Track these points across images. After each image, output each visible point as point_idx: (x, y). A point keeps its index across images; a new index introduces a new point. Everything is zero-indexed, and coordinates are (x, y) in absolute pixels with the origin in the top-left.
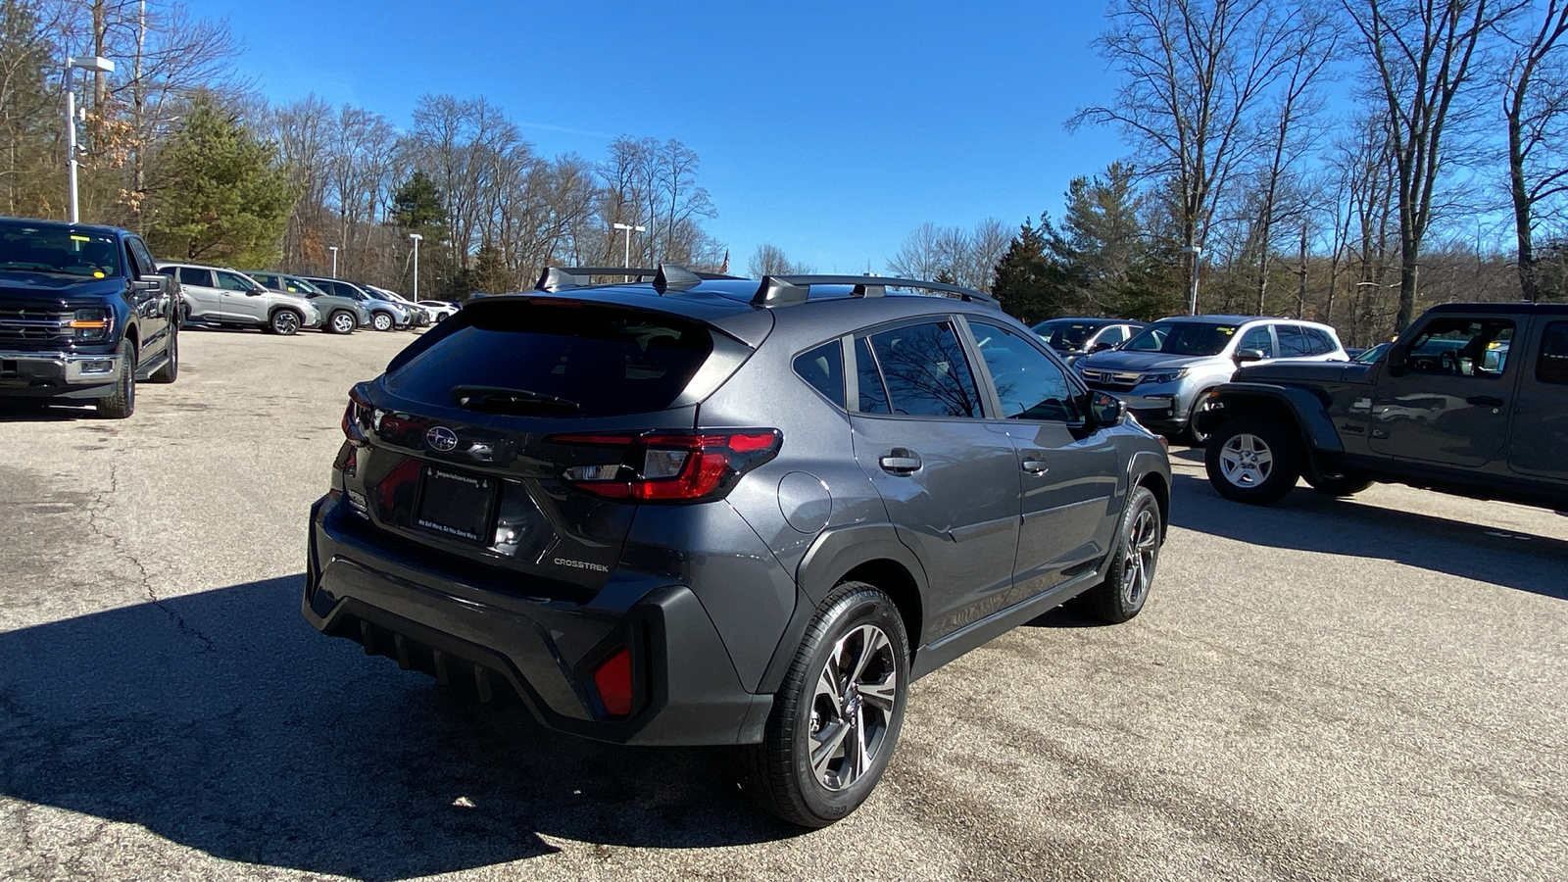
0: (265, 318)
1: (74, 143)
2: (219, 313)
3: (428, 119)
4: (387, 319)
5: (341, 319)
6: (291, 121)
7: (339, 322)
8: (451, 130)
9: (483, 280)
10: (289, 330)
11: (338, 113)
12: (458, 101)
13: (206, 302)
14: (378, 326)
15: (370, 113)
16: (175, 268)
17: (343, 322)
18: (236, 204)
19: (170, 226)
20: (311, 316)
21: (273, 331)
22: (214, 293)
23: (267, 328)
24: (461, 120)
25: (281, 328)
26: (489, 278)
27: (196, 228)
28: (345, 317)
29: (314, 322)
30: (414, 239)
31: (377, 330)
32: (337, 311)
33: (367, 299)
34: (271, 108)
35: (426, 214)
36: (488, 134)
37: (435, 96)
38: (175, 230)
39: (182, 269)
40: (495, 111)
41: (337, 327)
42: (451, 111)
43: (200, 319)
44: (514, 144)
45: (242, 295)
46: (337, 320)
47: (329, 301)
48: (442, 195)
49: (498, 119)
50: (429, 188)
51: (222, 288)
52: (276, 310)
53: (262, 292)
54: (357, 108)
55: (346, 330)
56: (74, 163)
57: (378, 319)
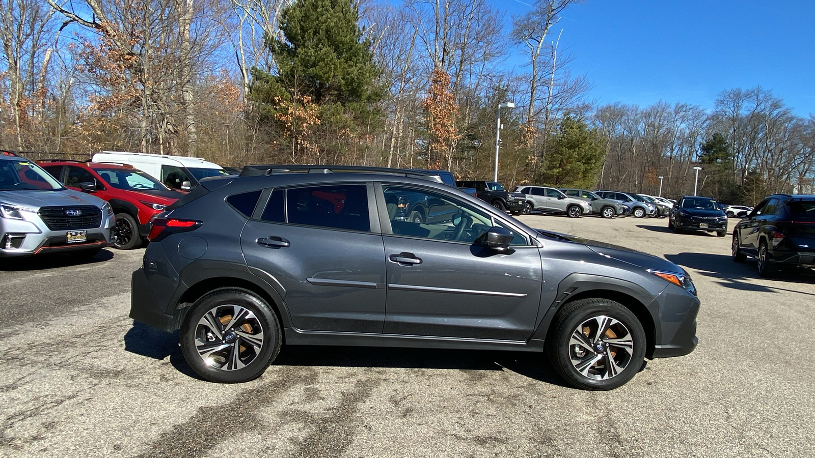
0: (565, 210)
1: (498, 139)
2: (545, 207)
3: (723, 103)
4: (641, 211)
5: (607, 211)
6: (650, 115)
7: (606, 212)
8: (737, 107)
9: (748, 191)
10: (576, 215)
11: (673, 106)
12: (743, 91)
13: (540, 202)
14: (636, 215)
15: (690, 105)
16: (530, 188)
17: (608, 212)
18: (575, 158)
19: (546, 170)
20: (586, 209)
21: (569, 216)
22: (544, 198)
23: (566, 214)
24: (745, 101)
25: (572, 214)
26: (752, 190)
27: (556, 171)
28: (609, 210)
29: (588, 212)
30: (696, 170)
31: (636, 217)
32: (605, 207)
33: (632, 201)
34: (639, 111)
35: (718, 155)
36: (762, 106)
37: (729, 90)
38: (548, 171)
39: (533, 188)
40: (767, 92)
41: (605, 215)
42: (737, 97)
43: (537, 210)
44: (779, 110)
45: (556, 199)
46: (605, 211)
47: (602, 202)
48: (730, 145)
49: (767, 98)
50: (721, 141)
51: (548, 196)
52: (571, 206)
53: (565, 197)
54: (683, 104)
55: (609, 216)
56: (498, 147)
57: (636, 212)
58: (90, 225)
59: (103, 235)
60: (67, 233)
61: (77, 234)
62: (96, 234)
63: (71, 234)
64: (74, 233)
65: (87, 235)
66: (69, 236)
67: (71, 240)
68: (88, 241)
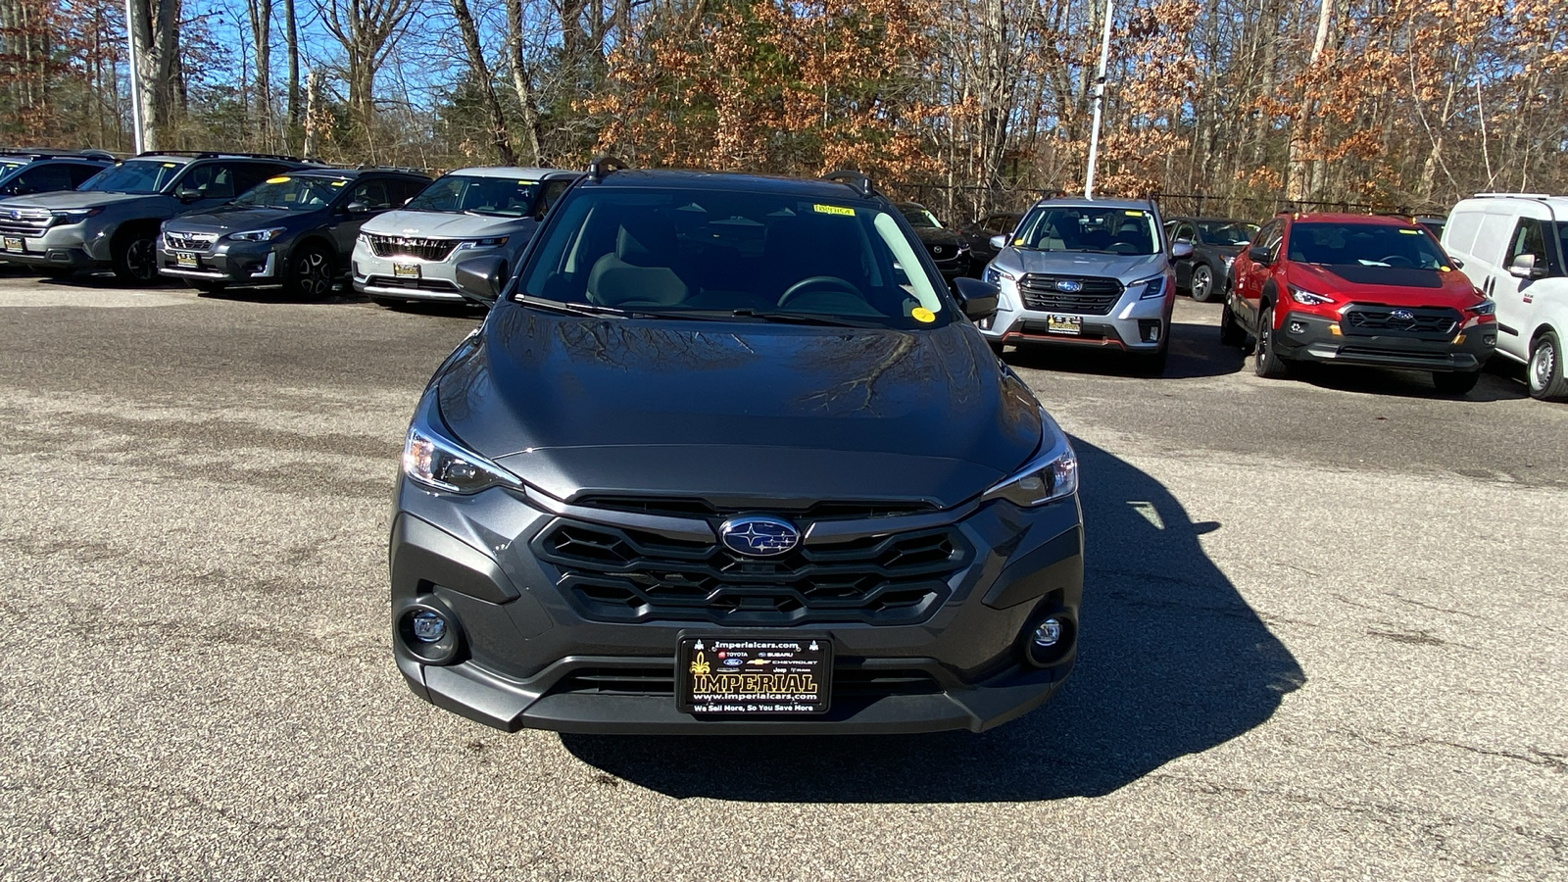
58: (1092, 308)
59: (1113, 327)
60: (1049, 317)
61: (1064, 320)
62: (1100, 326)
63: (1055, 319)
64: (1059, 319)
65: (1082, 324)
66: (1051, 321)
67: (1053, 328)
68: (1083, 335)
